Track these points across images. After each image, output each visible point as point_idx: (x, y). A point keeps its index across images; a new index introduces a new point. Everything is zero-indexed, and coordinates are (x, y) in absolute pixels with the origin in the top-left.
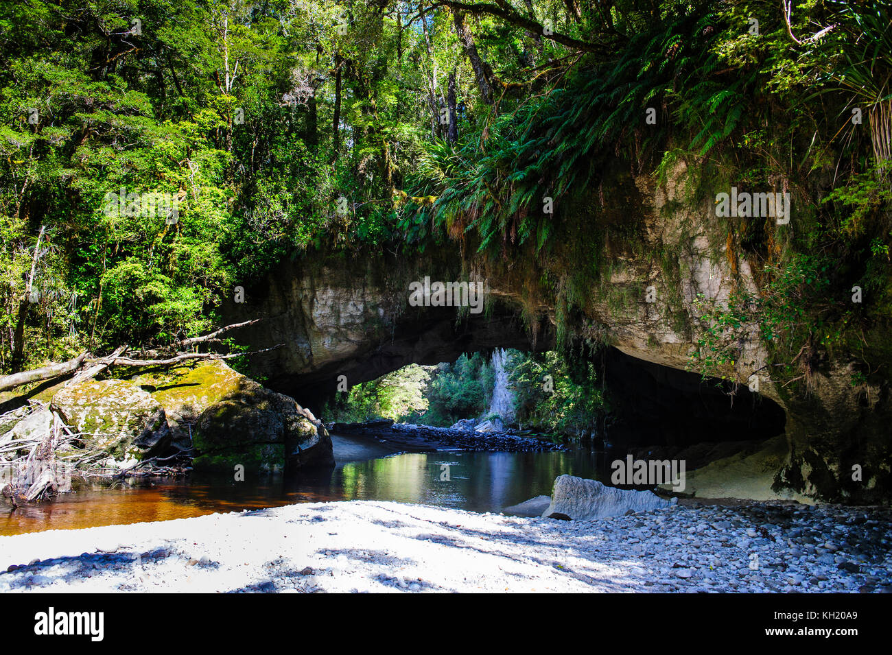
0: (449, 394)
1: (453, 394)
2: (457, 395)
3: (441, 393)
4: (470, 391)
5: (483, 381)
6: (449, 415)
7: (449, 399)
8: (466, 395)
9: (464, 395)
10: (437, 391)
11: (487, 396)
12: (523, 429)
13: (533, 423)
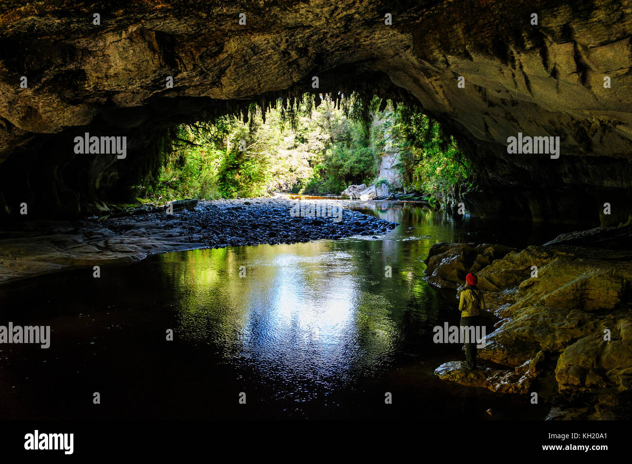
0: (341, 162)
1: (345, 161)
2: (349, 162)
3: (334, 160)
4: (362, 158)
5: (373, 147)
6: (343, 181)
7: (341, 166)
8: (359, 161)
9: (357, 162)
10: (330, 160)
11: (377, 161)
12: (407, 193)
13: (416, 187)
